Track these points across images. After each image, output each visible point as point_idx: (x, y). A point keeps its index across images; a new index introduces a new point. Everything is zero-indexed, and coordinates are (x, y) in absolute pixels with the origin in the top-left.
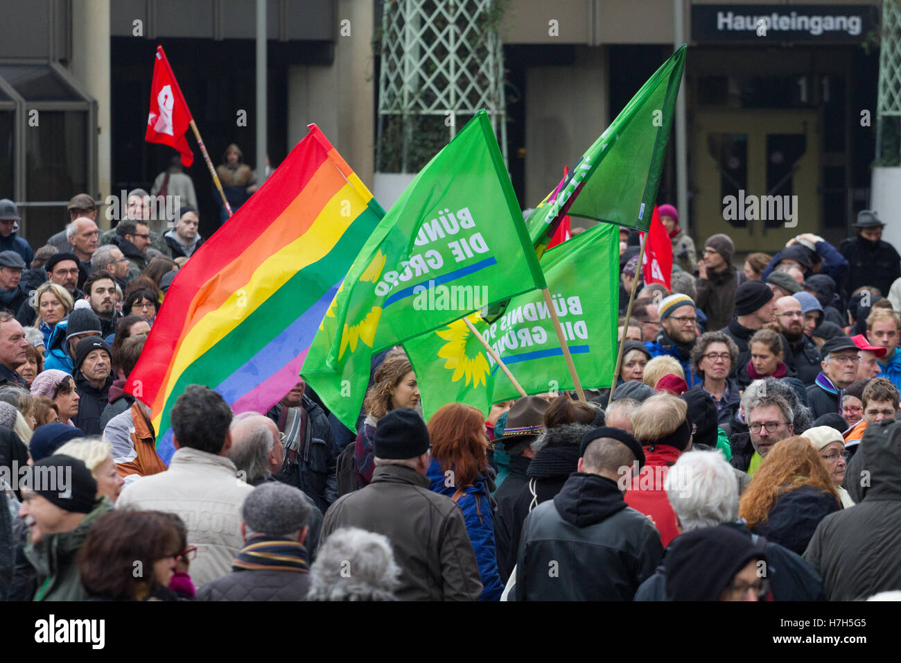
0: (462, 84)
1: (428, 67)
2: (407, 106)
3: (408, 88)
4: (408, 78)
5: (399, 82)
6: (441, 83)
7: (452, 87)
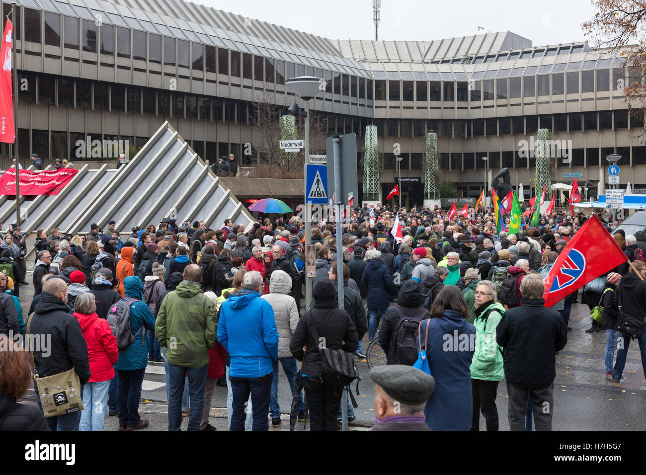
0: (375, 188)
1: (370, 186)
2: (367, 191)
3: (367, 189)
4: (368, 188)
5: (366, 188)
6: (372, 188)
7: (374, 189)
